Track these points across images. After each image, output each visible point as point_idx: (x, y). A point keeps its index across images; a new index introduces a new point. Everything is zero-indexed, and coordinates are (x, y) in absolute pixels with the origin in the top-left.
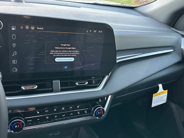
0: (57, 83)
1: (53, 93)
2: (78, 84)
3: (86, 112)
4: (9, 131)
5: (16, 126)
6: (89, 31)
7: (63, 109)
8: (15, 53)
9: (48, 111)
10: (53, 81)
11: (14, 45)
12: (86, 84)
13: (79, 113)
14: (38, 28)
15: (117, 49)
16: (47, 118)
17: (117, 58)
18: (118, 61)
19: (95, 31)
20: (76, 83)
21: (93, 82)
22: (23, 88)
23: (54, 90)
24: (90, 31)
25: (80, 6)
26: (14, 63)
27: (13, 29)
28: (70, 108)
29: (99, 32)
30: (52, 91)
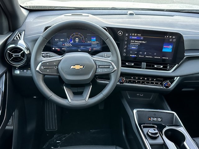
0: (144, 64)
3: (159, 84)
4: (118, 83)
5: (121, 81)
7: (146, 79)
9: (137, 78)
10: (142, 63)
11: (126, 42)
12: (161, 67)
13: (154, 83)
14: (138, 35)
15: (185, 49)
16: (137, 81)
17: (185, 54)
19: (170, 37)
20: (155, 66)
22: (127, 64)
24: (168, 37)
26: (125, 51)
27: (127, 35)
28: (150, 79)
29: (173, 37)
30: (141, 68)
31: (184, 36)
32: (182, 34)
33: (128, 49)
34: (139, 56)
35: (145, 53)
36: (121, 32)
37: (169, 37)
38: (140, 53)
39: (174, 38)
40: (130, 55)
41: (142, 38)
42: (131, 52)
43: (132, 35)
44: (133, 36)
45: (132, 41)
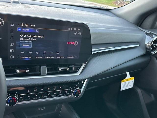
0: (44, 69)
1: (41, 76)
2: (61, 70)
5: (11, 101)
6: (70, 29)
7: (49, 89)
8: (13, 44)
9: (36, 90)
10: (41, 67)
11: (12, 38)
12: (67, 70)
13: (61, 92)
14: (31, 26)
17: (92, 50)
18: (93, 53)
19: (75, 29)
20: (59, 69)
21: (73, 69)
22: (18, 71)
23: (42, 74)
24: (72, 29)
25: (66, 8)
26: (12, 52)
27: (12, 26)
28: (54, 88)
29: (78, 29)
30: (40, 75)
33: (17, 48)
34: (36, 57)
35: (45, 53)
36: (1, 21)
37: (73, 29)
38: (38, 53)
39: (79, 31)
40: (22, 58)
41: (37, 31)
42: (22, 53)
43: (20, 26)
44: (23, 27)
45: (21, 36)
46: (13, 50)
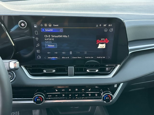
0: (71, 69)
2: (89, 71)
3: (96, 95)
5: (38, 100)
7: (77, 90)
8: (38, 45)
9: (64, 90)
10: (69, 67)
12: (96, 71)
13: (90, 95)
14: (54, 25)
15: (129, 40)
16: (63, 95)
18: (130, 53)
19: (105, 25)
20: (87, 70)
21: (107, 69)
22: (45, 71)
23: (69, 75)
24: (100, 25)
26: (38, 52)
27: (35, 27)
28: (82, 90)
29: (109, 25)
30: (67, 75)
31: (125, 21)
32: (122, 20)
33: (43, 48)
34: (63, 58)
36: (24, 23)
37: (102, 26)
38: (63, 53)
39: (111, 27)
40: (49, 58)
41: (61, 30)
42: (48, 53)
43: (44, 27)
44: (46, 27)
45: (46, 36)
46: (39, 51)
